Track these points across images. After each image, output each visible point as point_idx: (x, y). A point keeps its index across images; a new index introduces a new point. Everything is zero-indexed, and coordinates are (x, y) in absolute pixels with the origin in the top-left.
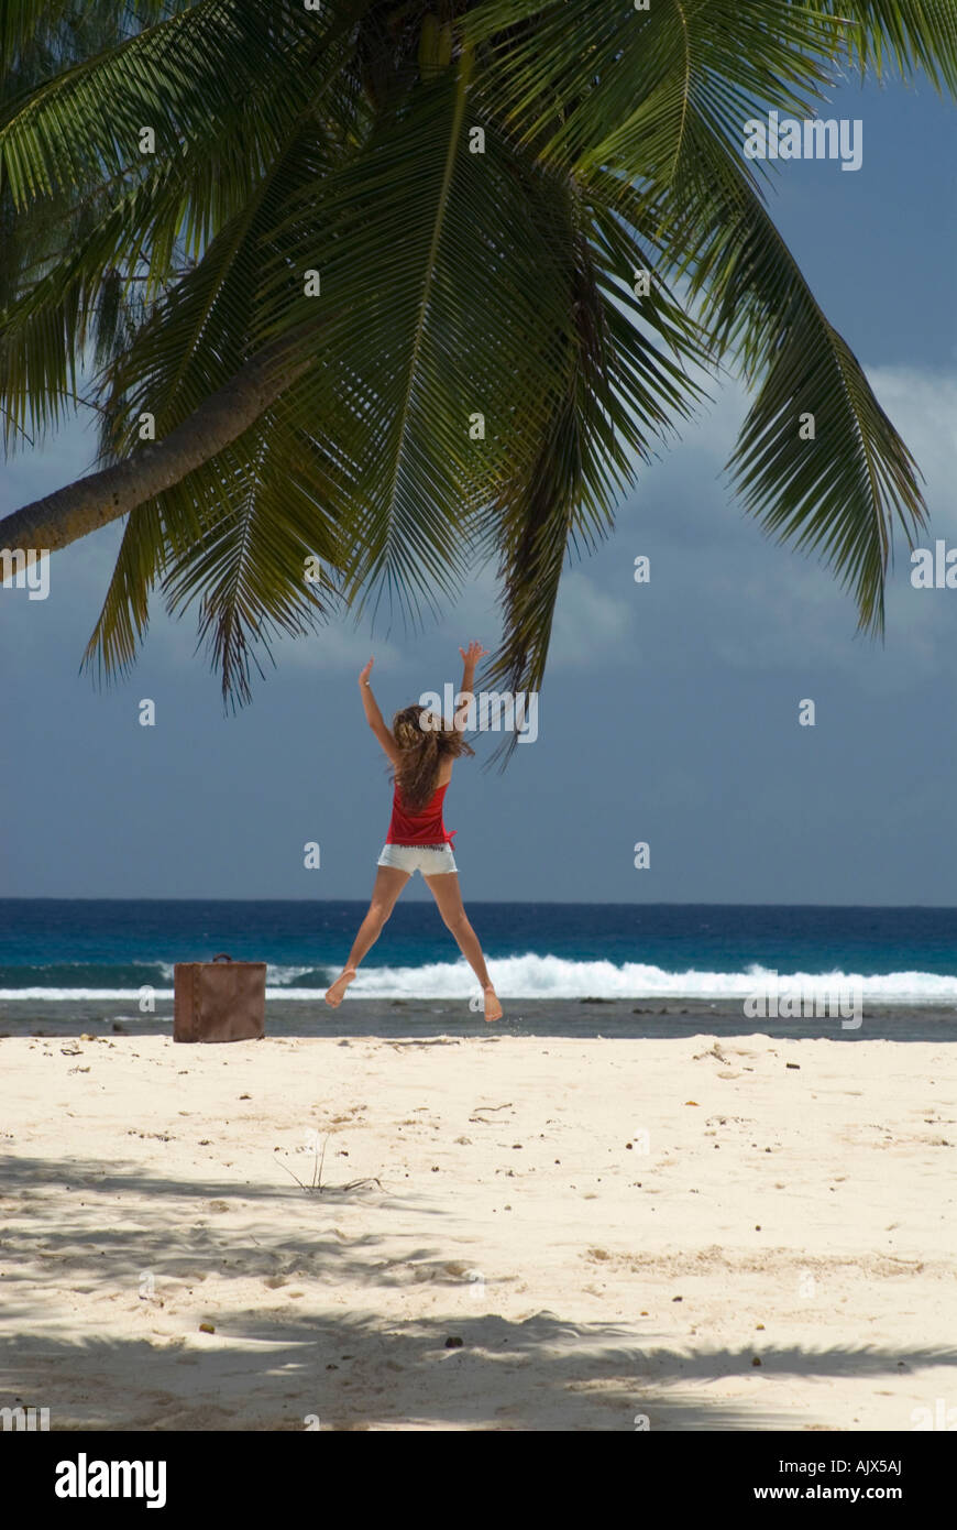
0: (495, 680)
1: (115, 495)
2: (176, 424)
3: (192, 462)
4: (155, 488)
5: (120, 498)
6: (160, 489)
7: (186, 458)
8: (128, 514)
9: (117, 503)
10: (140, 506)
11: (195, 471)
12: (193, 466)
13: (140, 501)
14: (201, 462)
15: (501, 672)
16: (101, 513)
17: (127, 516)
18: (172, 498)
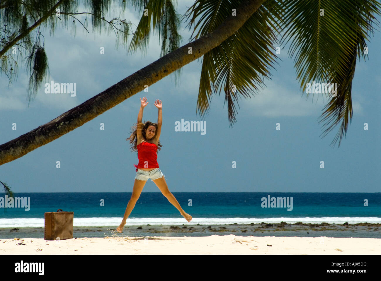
0: (330, 114)
1: (199, 50)
2: (217, 27)
3: (224, 38)
4: (212, 47)
5: (201, 51)
6: (214, 47)
7: (223, 37)
8: (203, 55)
9: (199, 52)
10: (206, 53)
11: (224, 41)
12: (224, 39)
13: (207, 52)
14: (227, 38)
15: (331, 111)
16: (194, 56)
17: (202, 57)
18: (216, 51)
